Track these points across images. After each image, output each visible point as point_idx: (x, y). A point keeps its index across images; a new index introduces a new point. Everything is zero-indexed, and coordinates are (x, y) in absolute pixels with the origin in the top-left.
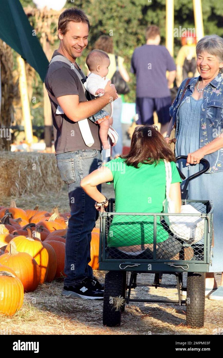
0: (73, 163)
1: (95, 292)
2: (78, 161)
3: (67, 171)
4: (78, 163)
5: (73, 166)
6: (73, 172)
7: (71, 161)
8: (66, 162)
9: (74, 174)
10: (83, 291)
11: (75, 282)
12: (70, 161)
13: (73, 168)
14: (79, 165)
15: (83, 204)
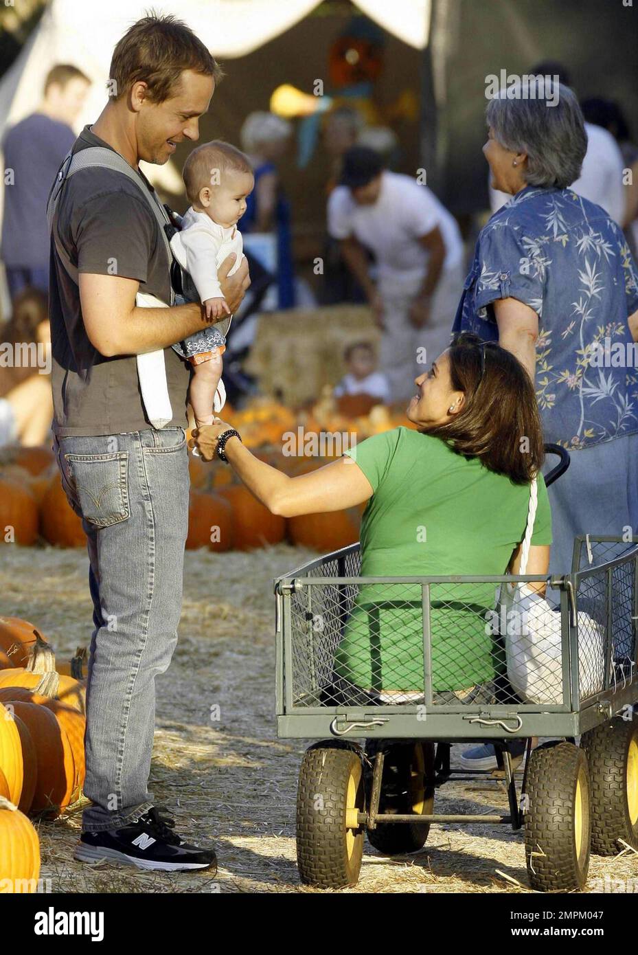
0: (123, 466)
1: (175, 847)
2: (138, 459)
3: (105, 489)
4: (139, 464)
5: (123, 474)
6: (124, 490)
7: (118, 458)
8: (105, 462)
9: (125, 497)
10: (143, 847)
11: (118, 820)
12: (116, 460)
13: (124, 480)
14: (140, 471)
15: (149, 586)
